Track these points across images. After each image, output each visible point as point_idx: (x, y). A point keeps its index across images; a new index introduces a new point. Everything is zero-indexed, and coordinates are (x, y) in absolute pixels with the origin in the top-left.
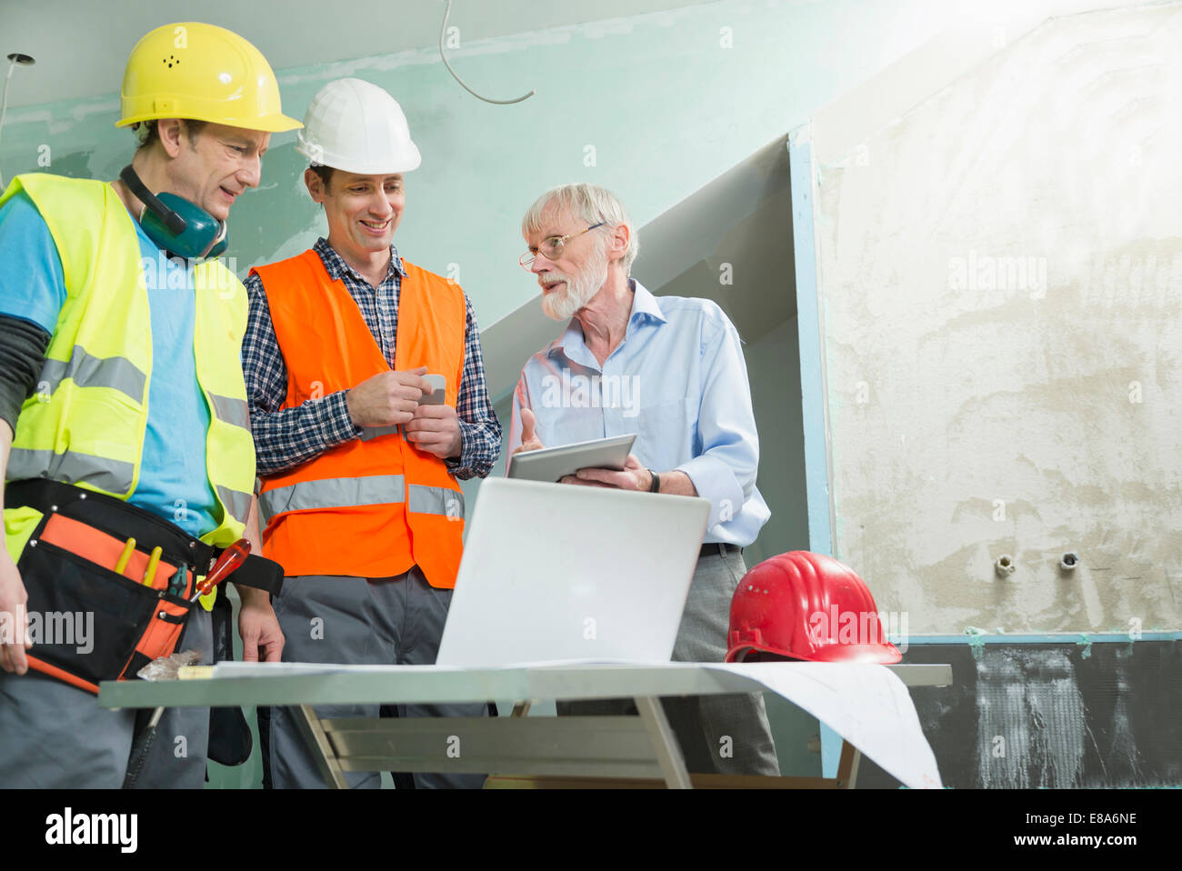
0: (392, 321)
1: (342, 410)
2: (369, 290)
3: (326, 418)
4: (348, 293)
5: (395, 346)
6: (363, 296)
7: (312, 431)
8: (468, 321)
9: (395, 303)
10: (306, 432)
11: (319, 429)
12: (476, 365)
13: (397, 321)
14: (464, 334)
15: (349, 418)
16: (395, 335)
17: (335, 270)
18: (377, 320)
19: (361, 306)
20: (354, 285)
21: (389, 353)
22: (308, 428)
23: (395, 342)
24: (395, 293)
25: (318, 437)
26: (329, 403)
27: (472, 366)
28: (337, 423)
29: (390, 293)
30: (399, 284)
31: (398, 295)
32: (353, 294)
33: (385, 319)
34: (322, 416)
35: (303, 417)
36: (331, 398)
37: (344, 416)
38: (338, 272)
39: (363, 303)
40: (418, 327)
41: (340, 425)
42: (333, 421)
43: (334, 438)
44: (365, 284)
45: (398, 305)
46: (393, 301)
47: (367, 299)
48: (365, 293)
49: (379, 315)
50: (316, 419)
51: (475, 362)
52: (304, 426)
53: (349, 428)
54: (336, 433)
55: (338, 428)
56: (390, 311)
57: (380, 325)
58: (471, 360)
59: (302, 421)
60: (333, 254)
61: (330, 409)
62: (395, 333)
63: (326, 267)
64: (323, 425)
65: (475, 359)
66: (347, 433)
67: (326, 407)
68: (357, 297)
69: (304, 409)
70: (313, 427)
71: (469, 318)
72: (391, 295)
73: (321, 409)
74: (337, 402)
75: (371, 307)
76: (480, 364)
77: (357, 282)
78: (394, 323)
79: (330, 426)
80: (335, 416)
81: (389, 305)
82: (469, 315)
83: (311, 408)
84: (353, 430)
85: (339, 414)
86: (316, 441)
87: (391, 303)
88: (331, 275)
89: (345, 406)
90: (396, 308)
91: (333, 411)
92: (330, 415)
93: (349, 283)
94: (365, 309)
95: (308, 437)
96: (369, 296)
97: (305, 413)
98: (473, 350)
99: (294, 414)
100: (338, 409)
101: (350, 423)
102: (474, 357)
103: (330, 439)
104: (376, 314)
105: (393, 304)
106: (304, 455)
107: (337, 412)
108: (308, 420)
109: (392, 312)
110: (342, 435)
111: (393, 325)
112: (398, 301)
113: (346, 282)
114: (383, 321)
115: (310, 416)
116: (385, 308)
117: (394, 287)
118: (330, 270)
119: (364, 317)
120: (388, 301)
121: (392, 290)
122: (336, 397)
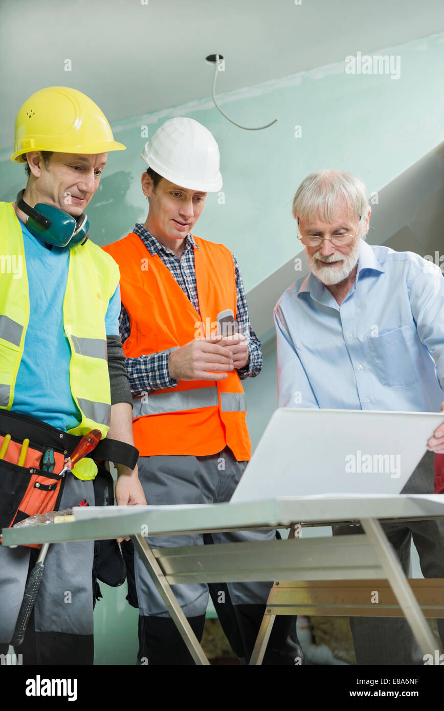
0: (193, 280)
1: (165, 367)
2: (175, 260)
3: (153, 370)
4: (163, 263)
5: (198, 298)
6: (172, 265)
7: (142, 377)
8: (236, 273)
9: (193, 267)
10: (138, 378)
11: (148, 376)
12: (243, 302)
13: (195, 280)
14: (235, 282)
15: (168, 373)
16: (196, 290)
17: (152, 248)
18: (184, 280)
19: (172, 272)
20: (166, 258)
21: (194, 303)
22: (140, 375)
23: (197, 295)
24: (191, 260)
25: (146, 382)
26: (156, 360)
27: (240, 303)
28: (159, 375)
29: (188, 260)
30: (193, 253)
31: (193, 261)
32: (165, 264)
33: (189, 279)
34: (151, 368)
35: (138, 367)
36: (159, 357)
37: (165, 371)
38: (155, 249)
39: (173, 269)
40: (209, 283)
41: (161, 377)
42: (157, 373)
43: (157, 385)
44: (173, 256)
45: (195, 268)
46: (191, 266)
47: (175, 266)
48: (173, 263)
49: (184, 277)
50: (146, 369)
51: (242, 300)
52: (137, 373)
53: (167, 380)
54: (158, 382)
55: (160, 379)
56: (191, 273)
57: (186, 284)
58: (240, 299)
59: (137, 370)
60: (151, 237)
61: (156, 364)
62: (196, 289)
63: (146, 246)
64: (150, 374)
65: (242, 298)
66: (165, 383)
67: (154, 362)
68: (169, 265)
69: (139, 361)
70: (144, 374)
71: (237, 271)
72: (189, 261)
73: (151, 363)
74: (162, 360)
75: (179, 271)
76: (245, 301)
77: (167, 255)
78: (194, 281)
79: (155, 376)
80: (159, 370)
81: (189, 269)
82: (236, 269)
83: (144, 361)
84: (169, 382)
85: (162, 369)
86: (144, 384)
87: (190, 267)
88: (150, 252)
89: (167, 364)
90: (194, 270)
91: (158, 366)
92: (156, 368)
93: (162, 256)
94: (175, 274)
95: (139, 381)
96: (176, 264)
97: (140, 364)
98: (241, 292)
99: (133, 363)
100: (162, 365)
101: (168, 376)
102: (241, 297)
103: (154, 385)
104: (183, 276)
105: (191, 268)
106: (136, 392)
107: (160, 368)
108: (141, 369)
109: (192, 274)
110: (161, 384)
111: (194, 283)
112: (194, 266)
113: (160, 256)
114: (187, 280)
115: (143, 367)
116: (187, 272)
117: (191, 256)
118: (149, 249)
119: (175, 279)
120: (188, 266)
121: (189, 258)
122: (162, 357)
